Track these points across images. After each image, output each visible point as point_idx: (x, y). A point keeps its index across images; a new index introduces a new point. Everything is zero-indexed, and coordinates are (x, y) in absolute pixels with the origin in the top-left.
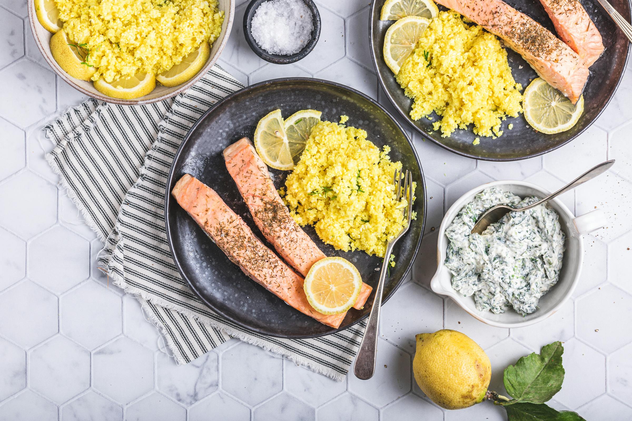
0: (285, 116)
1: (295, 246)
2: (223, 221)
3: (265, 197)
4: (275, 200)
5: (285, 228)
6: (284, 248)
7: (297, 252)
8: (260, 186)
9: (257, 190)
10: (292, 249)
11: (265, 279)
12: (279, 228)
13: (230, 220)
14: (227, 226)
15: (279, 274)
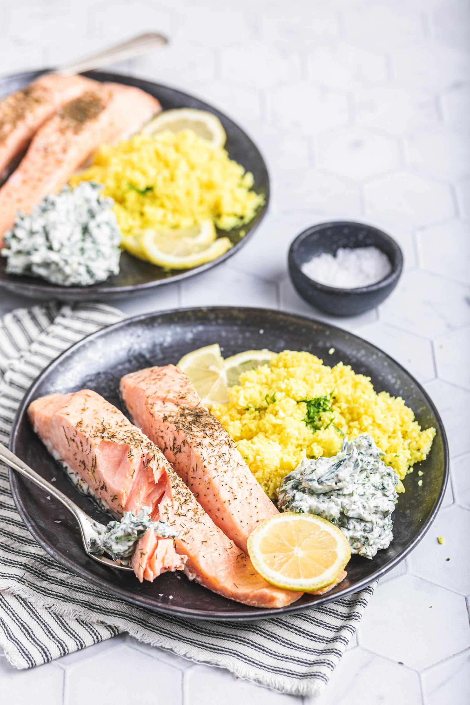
0: (225, 355)
1: (225, 468)
2: (109, 422)
3: (183, 401)
4: (199, 406)
5: (212, 435)
6: (205, 463)
7: (227, 478)
8: (177, 388)
9: (171, 391)
10: (220, 470)
11: (166, 513)
12: (202, 433)
13: (120, 424)
14: (113, 428)
15: (191, 514)
